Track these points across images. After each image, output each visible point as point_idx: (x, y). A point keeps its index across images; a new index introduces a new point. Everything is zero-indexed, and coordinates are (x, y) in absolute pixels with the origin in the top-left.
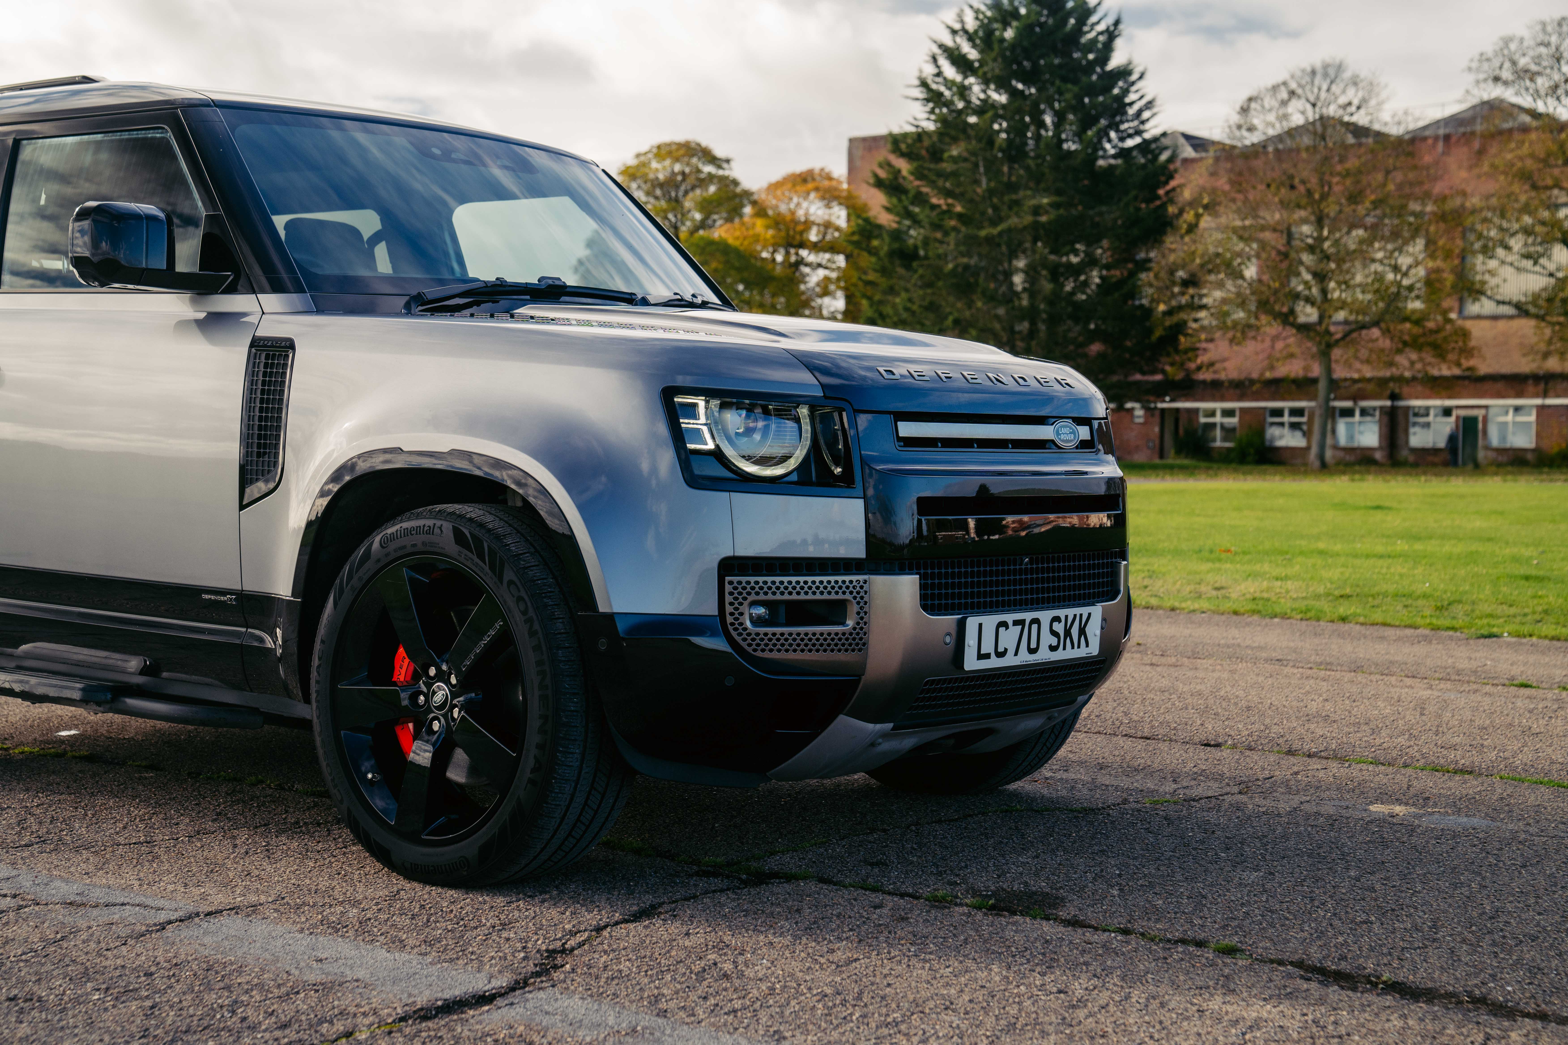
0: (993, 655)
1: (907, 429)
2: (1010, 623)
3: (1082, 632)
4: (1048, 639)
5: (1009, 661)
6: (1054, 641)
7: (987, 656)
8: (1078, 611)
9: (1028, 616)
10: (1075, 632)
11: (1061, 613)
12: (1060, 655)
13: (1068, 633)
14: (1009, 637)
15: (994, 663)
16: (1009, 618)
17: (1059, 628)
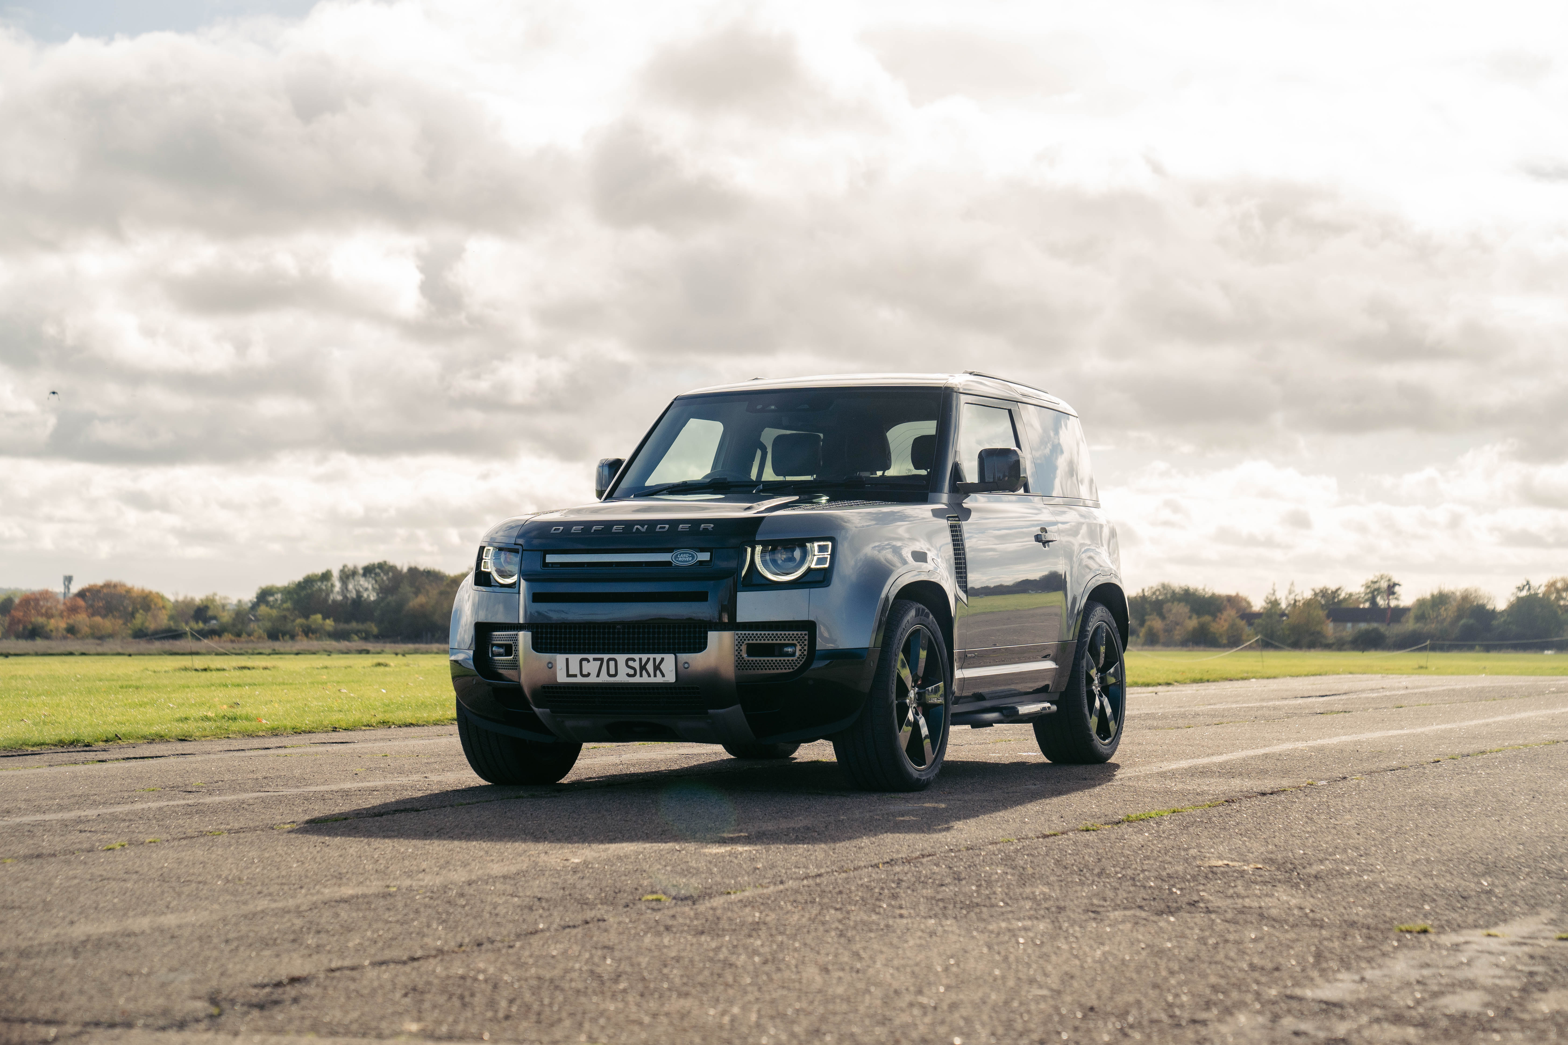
0: (579, 675)
1: (550, 558)
2: (591, 660)
3: (657, 668)
4: (623, 670)
5: (593, 679)
6: (632, 672)
7: (575, 676)
8: (651, 656)
9: (606, 657)
10: (650, 667)
11: (636, 657)
12: (637, 679)
13: (643, 668)
14: (591, 667)
15: (579, 679)
16: (590, 657)
17: (636, 665)
